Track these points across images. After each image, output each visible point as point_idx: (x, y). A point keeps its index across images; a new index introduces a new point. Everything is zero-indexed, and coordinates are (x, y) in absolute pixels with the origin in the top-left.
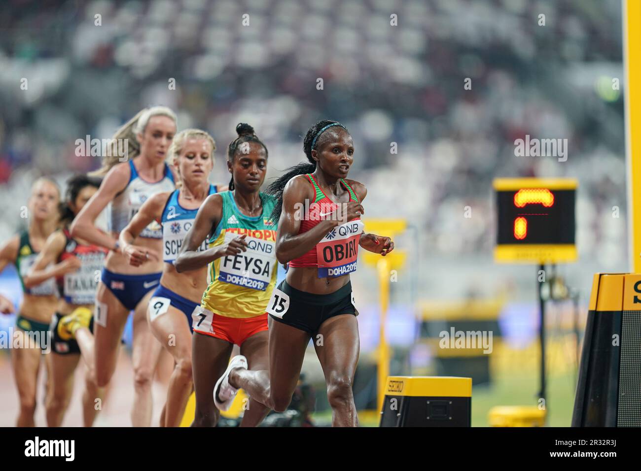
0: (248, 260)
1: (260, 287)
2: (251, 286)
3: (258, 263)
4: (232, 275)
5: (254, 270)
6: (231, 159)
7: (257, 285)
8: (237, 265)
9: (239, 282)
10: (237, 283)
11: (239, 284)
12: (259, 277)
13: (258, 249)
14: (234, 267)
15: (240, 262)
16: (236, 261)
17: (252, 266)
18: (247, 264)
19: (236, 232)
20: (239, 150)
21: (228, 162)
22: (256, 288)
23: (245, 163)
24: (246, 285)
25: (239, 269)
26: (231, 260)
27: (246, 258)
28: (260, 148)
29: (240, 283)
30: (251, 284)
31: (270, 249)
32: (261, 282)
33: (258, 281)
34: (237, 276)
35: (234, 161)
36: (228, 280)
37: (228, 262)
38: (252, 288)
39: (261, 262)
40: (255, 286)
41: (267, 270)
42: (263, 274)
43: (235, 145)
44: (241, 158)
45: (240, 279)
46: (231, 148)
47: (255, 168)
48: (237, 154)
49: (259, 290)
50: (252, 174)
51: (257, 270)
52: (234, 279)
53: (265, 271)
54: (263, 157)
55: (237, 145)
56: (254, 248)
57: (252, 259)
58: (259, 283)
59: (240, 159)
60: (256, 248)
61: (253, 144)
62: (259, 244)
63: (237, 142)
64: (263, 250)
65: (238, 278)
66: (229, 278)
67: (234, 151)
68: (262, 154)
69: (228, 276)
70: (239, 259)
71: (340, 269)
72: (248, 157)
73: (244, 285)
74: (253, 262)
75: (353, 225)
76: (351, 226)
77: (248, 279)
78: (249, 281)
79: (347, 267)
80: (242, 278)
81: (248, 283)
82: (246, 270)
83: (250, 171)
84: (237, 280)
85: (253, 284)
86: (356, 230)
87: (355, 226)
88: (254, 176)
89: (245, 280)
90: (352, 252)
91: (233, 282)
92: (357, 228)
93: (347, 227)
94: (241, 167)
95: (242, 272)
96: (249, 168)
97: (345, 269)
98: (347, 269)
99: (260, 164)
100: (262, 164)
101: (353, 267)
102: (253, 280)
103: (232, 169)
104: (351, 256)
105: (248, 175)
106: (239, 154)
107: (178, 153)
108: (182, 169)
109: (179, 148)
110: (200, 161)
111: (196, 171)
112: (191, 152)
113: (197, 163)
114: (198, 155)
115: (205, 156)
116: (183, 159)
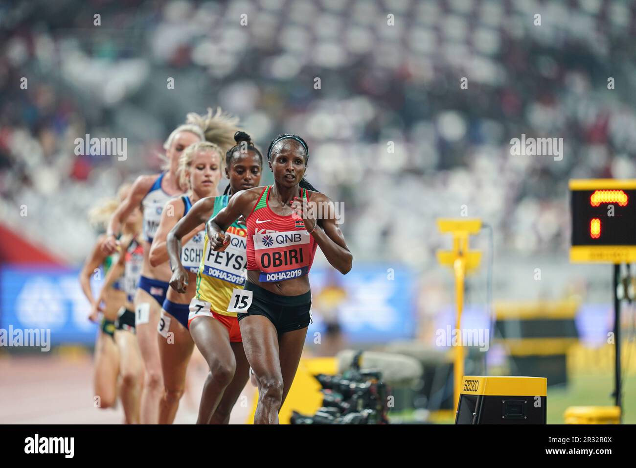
0: (230, 256)
1: (239, 282)
2: (230, 280)
3: (239, 259)
4: (213, 269)
6: (228, 166)
7: (236, 280)
8: (219, 260)
9: (219, 275)
10: (217, 276)
12: (239, 272)
13: (240, 247)
14: (216, 261)
15: (222, 257)
16: (218, 256)
17: (232, 261)
18: (229, 259)
20: (233, 157)
21: (226, 169)
23: (240, 170)
24: (226, 278)
25: (220, 263)
26: (213, 255)
27: (228, 254)
28: (254, 155)
29: (220, 277)
32: (240, 277)
33: (237, 276)
35: (230, 167)
37: (211, 256)
38: (231, 282)
39: (242, 259)
40: (234, 281)
42: (243, 270)
43: (231, 153)
44: (236, 165)
45: (220, 272)
46: (228, 155)
47: (249, 175)
48: (232, 161)
49: (238, 284)
50: (246, 180)
51: (237, 266)
53: (245, 268)
54: (256, 164)
55: (233, 153)
56: (236, 245)
57: (233, 255)
58: (238, 278)
59: (234, 166)
60: (238, 246)
62: (242, 241)
63: (233, 149)
64: (245, 248)
65: (219, 271)
66: (211, 271)
67: (230, 158)
68: (255, 161)
69: (210, 269)
70: (221, 254)
71: (278, 275)
72: (242, 164)
73: (223, 279)
74: (234, 258)
75: (295, 235)
76: (292, 235)
77: (228, 273)
78: (229, 275)
79: (287, 273)
80: (222, 272)
81: (228, 277)
82: (227, 265)
83: (243, 177)
84: (217, 274)
85: (232, 279)
86: (299, 239)
87: (296, 236)
88: (248, 182)
89: (225, 274)
90: (294, 260)
91: (214, 275)
92: (299, 238)
93: (286, 236)
94: (236, 174)
95: (222, 267)
96: (244, 174)
97: (285, 275)
98: (287, 275)
99: (253, 170)
100: (256, 170)
101: (295, 274)
102: (233, 275)
103: (228, 175)
104: (291, 263)
105: (243, 180)
106: (234, 161)
107: (189, 164)
108: (192, 179)
109: (190, 160)
110: (210, 172)
111: (205, 182)
112: (201, 164)
113: (206, 174)
114: (208, 167)
115: (214, 167)
116: (193, 170)
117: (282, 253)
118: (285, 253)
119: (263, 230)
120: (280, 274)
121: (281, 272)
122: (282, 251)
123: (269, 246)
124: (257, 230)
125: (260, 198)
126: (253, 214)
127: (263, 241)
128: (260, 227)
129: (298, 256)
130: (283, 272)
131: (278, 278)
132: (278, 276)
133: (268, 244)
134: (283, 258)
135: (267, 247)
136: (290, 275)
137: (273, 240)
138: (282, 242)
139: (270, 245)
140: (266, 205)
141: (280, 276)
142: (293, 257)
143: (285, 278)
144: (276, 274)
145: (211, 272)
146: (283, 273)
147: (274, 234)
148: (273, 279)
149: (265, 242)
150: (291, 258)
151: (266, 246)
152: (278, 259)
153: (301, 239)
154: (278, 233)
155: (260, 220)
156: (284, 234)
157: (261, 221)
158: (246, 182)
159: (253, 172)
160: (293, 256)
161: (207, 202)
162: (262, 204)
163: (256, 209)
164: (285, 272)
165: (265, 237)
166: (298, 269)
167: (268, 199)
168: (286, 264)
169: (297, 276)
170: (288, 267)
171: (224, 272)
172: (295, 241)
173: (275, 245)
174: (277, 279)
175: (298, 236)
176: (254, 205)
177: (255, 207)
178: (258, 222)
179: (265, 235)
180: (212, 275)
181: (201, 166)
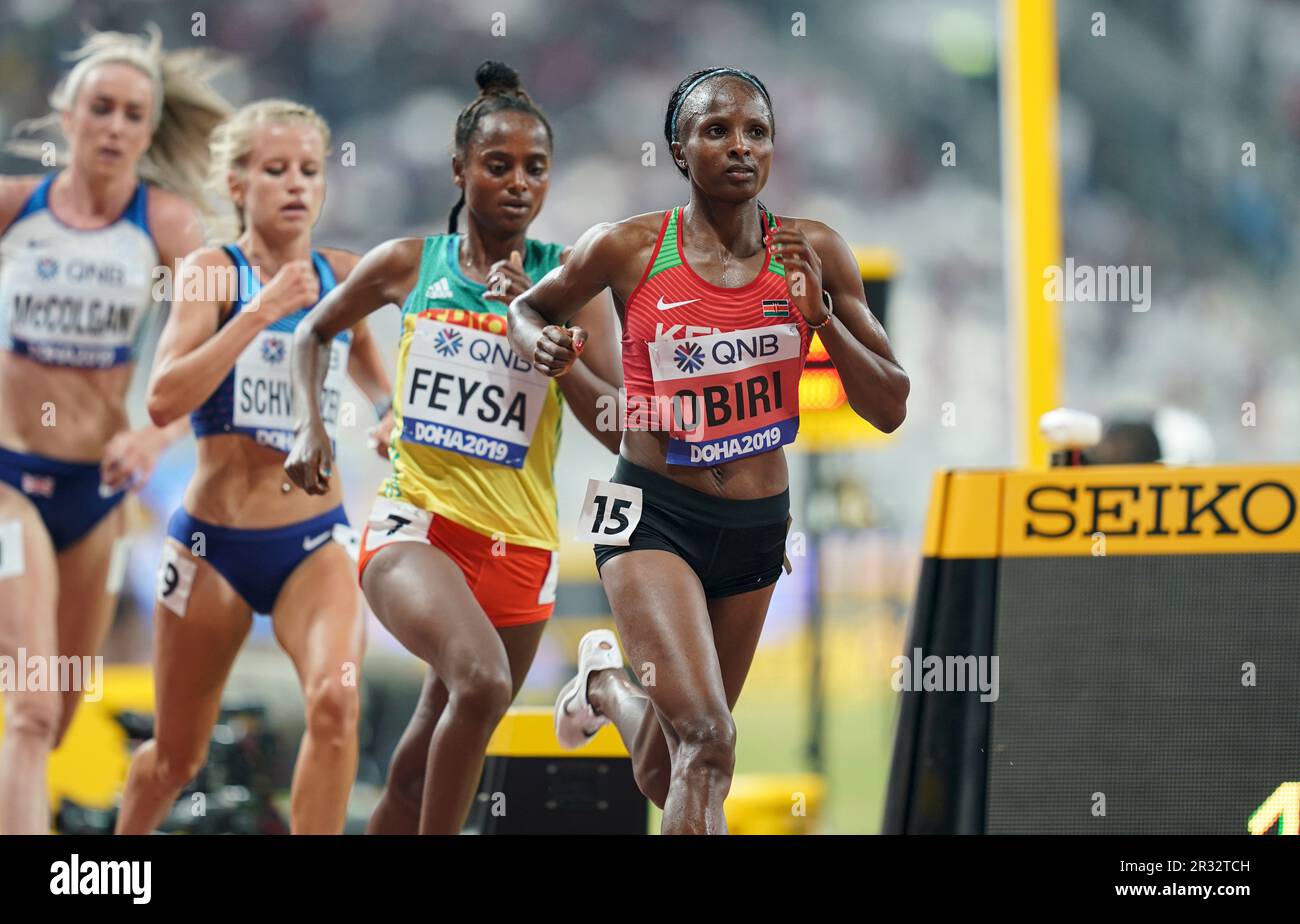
0: (468, 387)
1: (496, 454)
2: (472, 451)
3: (493, 395)
4: (426, 423)
5: (481, 413)
6: (461, 152)
7: (489, 450)
8: (440, 399)
9: (442, 440)
10: (437, 442)
11: (441, 445)
12: (495, 429)
13: (493, 362)
14: (432, 404)
15: (446, 392)
16: (436, 389)
17: (476, 401)
18: (465, 397)
19: (443, 317)
20: (480, 130)
21: (454, 160)
22: (485, 457)
23: (496, 163)
24: (460, 447)
25: (443, 408)
26: (424, 387)
27: (462, 382)
28: (532, 125)
29: (446, 444)
30: (474, 447)
32: (499, 441)
33: (490, 439)
34: (437, 425)
35: (467, 155)
36: (418, 437)
37: (418, 392)
38: (475, 455)
39: (501, 393)
40: (481, 453)
41: (517, 412)
42: (505, 423)
43: (472, 120)
44: (489, 150)
45: (444, 432)
46: (462, 125)
47: (519, 177)
48: (475, 142)
49: (493, 462)
50: (514, 191)
51: (489, 412)
52: (430, 434)
53: (510, 416)
54: (539, 150)
55: (477, 118)
56: (483, 359)
57: (476, 385)
58: (494, 444)
59: (483, 154)
60: (489, 359)
61: (517, 116)
62: (498, 347)
63: (475, 111)
64: (507, 364)
65: (441, 429)
66: (420, 431)
67: (470, 132)
68: (538, 141)
69: (419, 426)
70: (444, 384)
71: (721, 446)
72: (502, 148)
73: (454, 449)
74: (479, 392)
75: (762, 338)
76: (754, 339)
77: (465, 433)
78: (468, 437)
79: (744, 440)
80: (449, 432)
81: (465, 442)
82: (462, 411)
83: (506, 183)
84: (437, 436)
85: (478, 448)
86: (773, 349)
87: (767, 341)
88: (519, 196)
89: (459, 435)
90: (760, 403)
91: (429, 439)
92: (773, 345)
93: (740, 342)
94: (487, 175)
95: (450, 417)
96: (507, 176)
97: (738, 445)
98: (743, 445)
99: (533, 165)
100: (539, 165)
101: (765, 440)
102: (479, 436)
103: (462, 177)
104: (753, 413)
105: (505, 193)
106: (481, 141)
107: (242, 161)
108: (251, 201)
109: (246, 149)
110: (300, 180)
111: (290, 207)
112: (276, 160)
113: (291, 186)
114: (295, 167)
115: (311, 167)
116: (255, 177)
117: (731, 389)
118: (739, 386)
119: (677, 328)
120: (725, 443)
121: (729, 439)
122: (730, 383)
123: (691, 371)
124: (660, 327)
125: (659, 242)
126: (646, 285)
127: (676, 359)
128: (669, 319)
129: (770, 393)
130: (733, 437)
131: (722, 454)
132: (721, 450)
133: (690, 365)
134: (732, 402)
135: (687, 374)
136: (752, 446)
137: (703, 356)
138: (731, 360)
139: (694, 369)
140: (680, 261)
141: (725, 449)
142: (758, 396)
143: (740, 452)
144: (717, 445)
145: (422, 433)
146: (735, 442)
147: (708, 339)
148: (708, 459)
149: (680, 360)
150: (753, 397)
151: (684, 370)
152: (720, 404)
153: (777, 348)
154: (718, 336)
155: (667, 301)
156: (733, 336)
157: (671, 302)
158: (514, 197)
159: (532, 170)
160: (757, 392)
161: (402, 250)
162: (668, 257)
163: (653, 272)
164: (739, 437)
165: (680, 347)
166: (770, 428)
167: (681, 243)
168: (741, 416)
169: (769, 445)
170: (748, 423)
171: (454, 429)
172: (762, 354)
173: (710, 368)
174: (718, 458)
175: (771, 341)
176: (647, 262)
177: (651, 266)
178: (662, 306)
179: (682, 342)
180: (423, 442)
181: (278, 166)
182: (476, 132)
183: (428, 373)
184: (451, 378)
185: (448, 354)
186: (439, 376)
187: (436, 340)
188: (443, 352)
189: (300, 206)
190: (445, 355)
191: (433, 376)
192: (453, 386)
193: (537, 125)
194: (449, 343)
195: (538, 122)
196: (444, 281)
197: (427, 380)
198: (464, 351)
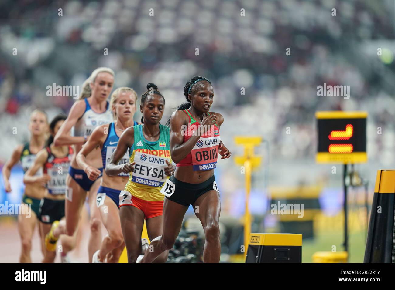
0: (149, 168)
1: (157, 185)
2: (151, 185)
3: (155, 170)
4: (139, 178)
5: (152, 175)
6: (142, 104)
8: (142, 172)
12: (156, 179)
13: (155, 162)
14: (140, 173)
15: (144, 170)
16: (141, 170)
18: (148, 171)
19: (141, 151)
21: (141, 106)
23: (150, 106)
24: (148, 184)
25: (143, 174)
26: (138, 169)
27: (147, 167)
29: (144, 183)
31: (163, 162)
32: (157, 182)
33: (155, 181)
34: (142, 179)
35: (144, 105)
36: (137, 181)
39: (157, 170)
40: (153, 185)
41: (161, 174)
42: (158, 177)
47: (156, 110)
49: (156, 186)
50: (155, 113)
51: (154, 175)
52: (140, 181)
53: (160, 175)
54: (162, 104)
55: (146, 95)
56: (152, 162)
57: (151, 168)
58: (156, 183)
59: (147, 104)
61: (156, 95)
62: (156, 159)
63: (146, 94)
64: (158, 163)
68: (162, 101)
69: (137, 178)
70: (143, 168)
72: (152, 102)
73: (146, 184)
77: (149, 180)
80: (145, 180)
81: (149, 182)
82: (148, 175)
83: (153, 112)
89: (147, 181)
94: (148, 110)
95: (145, 176)
96: (153, 110)
100: (161, 107)
102: (152, 181)
103: (142, 110)
106: (147, 101)
107: (115, 102)
108: (117, 111)
109: (116, 99)
110: (129, 105)
111: (126, 112)
112: (123, 101)
113: (126, 107)
114: (127, 102)
115: (132, 102)
116: (118, 105)
145: (138, 180)
159: (159, 109)
180: (138, 183)
181: (123, 102)
182: (146, 99)
183: (139, 165)
184: (145, 167)
185: (144, 161)
186: (142, 166)
187: (141, 157)
188: (142, 160)
189: (129, 112)
190: (143, 161)
191: (140, 166)
192: (145, 169)
193: (161, 98)
194: (143, 158)
195: (162, 97)
196: (140, 141)
197: (139, 167)
198: (148, 160)
